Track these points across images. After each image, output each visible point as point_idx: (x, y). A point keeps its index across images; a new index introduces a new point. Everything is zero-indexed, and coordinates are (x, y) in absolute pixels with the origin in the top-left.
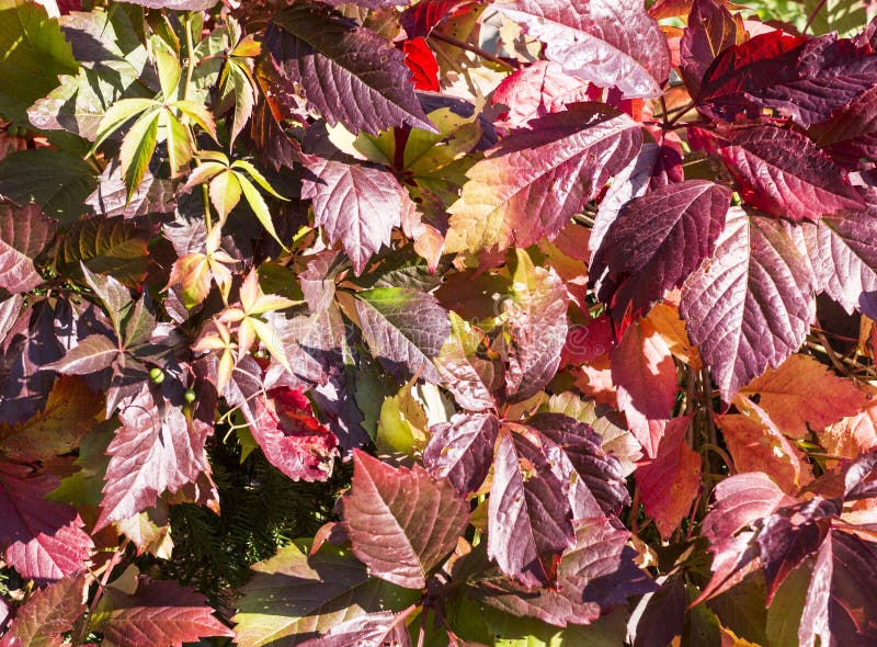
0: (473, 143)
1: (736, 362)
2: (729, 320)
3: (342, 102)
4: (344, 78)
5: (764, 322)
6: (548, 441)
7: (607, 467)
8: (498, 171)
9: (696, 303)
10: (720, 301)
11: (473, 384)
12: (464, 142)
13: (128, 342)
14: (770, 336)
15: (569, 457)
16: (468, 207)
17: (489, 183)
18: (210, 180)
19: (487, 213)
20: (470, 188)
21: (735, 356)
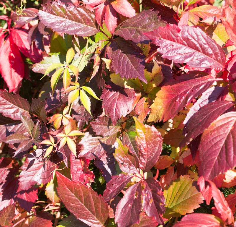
0: (160, 82)
1: (212, 170)
2: (214, 153)
3: (122, 67)
4: (126, 60)
5: (225, 156)
6: (148, 187)
7: (160, 198)
8: (164, 94)
9: (204, 145)
10: (212, 146)
11: (130, 164)
12: (157, 82)
13: (34, 137)
14: (225, 162)
15: (152, 193)
16: (155, 106)
17: (161, 98)
18: (70, 91)
19: (160, 109)
20: (156, 100)
21: (212, 167)
